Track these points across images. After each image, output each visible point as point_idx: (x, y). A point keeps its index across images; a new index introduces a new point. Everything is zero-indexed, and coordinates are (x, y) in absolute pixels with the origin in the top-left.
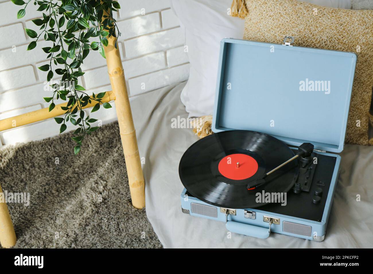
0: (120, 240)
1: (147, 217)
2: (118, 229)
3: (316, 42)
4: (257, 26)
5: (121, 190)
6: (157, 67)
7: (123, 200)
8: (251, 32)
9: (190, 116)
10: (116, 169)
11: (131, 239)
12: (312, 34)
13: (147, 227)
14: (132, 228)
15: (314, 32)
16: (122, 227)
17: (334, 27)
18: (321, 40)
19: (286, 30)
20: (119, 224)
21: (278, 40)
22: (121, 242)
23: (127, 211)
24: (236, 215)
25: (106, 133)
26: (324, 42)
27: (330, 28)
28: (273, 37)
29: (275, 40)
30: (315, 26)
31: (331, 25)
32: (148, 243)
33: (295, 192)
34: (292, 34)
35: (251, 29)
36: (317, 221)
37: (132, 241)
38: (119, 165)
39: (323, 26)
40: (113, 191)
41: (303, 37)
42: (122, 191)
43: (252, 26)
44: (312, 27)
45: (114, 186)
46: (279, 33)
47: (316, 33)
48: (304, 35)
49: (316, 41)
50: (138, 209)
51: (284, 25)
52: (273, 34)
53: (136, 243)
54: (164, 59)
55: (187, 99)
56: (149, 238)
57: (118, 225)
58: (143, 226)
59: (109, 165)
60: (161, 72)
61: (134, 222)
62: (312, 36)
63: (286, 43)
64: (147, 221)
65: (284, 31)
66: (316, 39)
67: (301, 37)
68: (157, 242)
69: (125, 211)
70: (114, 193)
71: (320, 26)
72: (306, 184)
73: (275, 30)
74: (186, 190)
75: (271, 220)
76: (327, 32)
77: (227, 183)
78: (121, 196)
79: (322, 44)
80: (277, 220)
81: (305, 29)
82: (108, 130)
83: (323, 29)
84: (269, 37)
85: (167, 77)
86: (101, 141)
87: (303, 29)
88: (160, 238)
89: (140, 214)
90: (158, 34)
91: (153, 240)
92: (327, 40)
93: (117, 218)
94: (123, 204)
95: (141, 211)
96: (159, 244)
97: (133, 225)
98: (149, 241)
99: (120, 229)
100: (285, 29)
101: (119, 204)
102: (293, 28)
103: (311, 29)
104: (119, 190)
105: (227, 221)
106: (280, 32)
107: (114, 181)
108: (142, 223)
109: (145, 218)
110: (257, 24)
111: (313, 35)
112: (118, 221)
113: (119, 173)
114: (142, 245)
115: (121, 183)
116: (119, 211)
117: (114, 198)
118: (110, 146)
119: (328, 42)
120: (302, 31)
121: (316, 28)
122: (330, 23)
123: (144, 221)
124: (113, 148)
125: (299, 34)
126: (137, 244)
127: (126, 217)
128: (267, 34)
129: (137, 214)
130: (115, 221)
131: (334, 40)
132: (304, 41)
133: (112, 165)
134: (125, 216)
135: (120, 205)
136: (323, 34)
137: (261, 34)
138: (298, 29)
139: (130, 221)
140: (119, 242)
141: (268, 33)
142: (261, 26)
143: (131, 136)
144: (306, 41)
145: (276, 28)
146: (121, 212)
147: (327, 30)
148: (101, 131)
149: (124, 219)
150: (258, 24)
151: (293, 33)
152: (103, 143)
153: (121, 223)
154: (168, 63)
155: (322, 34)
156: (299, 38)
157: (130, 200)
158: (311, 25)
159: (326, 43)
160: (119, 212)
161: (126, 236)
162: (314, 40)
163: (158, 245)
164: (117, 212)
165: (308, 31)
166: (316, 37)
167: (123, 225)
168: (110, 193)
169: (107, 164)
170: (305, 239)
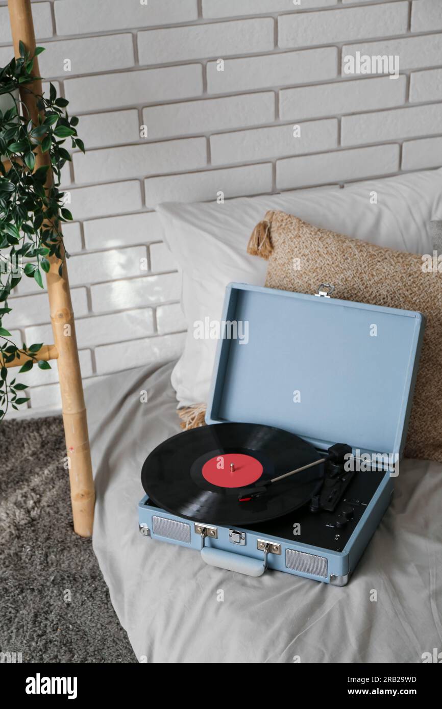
0: (44, 577)
1: (92, 549)
2: (45, 562)
3: (369, 298)
4: (284, 269)
5: (61, 509)
6: (141, 332)
7: (61, 523)
8: (274, 278)
9: (179, 406)
10: (60, 479)
11: (61, 576)
12: (365, 285)
13: (91, 562)
14: (67, 562)
15: (368, 283)
16: (51, 560)
17: (398, 277)
18: (378, 294)
19: (325, 276)
20: (48, 555)
21: (313, 290)
22: (46, 579)
23: (64, 538)
24: (217, 538)
25: (54, 429)
26: (382, 298)
27: (392, 278)
28: (305, 285)
29: (308, 290)
30: (369, 273)
31: (395, 274)
32: (87, 584)
33: (312, 510)
34: (335, 283)
35: (275, 273)
36: (336, 550)
37: (63, 579)
38: (64, 474)
39: (383, 274)
40: (48, 509)
41: (350, 288)
42: (62, 511)
43: (277, 269)
44: (365, 275)
45: (51, 503)
46: (314, 281)
47: (371, 284)
48: (351, 285)
49: (370, 296)
50: (81, 537)
51: (323, 269)
52: (306, 281)
53: (69, 581)
54: (151, 319)
55: (180, 382)
56: (89, 577)
57: (46, 556)
58: (85, 561)
59: (49, 473)
60: (147, 340)
61: (71, 555)
62: (364, 288)
63: (321, 293)
64: (92, 554)
65: (323, 278)
66: (371, 292)
67: (347, 287)
68: (102, 584)
69: (60, 538)
70: (49, 513)
71: (378, 274)
72: (330, 500)
73: (309, 275)
74: (147, 498)
75: (267, 546)
76: (388, 284)
77: (213, 492)
78: (60, 517)
79: (380, 300)
80: (277, 548)
81: (354, 276)
82: (57, 424)
83: (381, 279)
84: (299, 285)
85: (156, 350)
86: (44, 439)
87: (351, 277)
88: (107, 579)
89: (84, 544)
90: (144, 279)
91: (96, 581)
92: (387, 296)
93: (47, 547)
94: (60, 528)
95: (86, 540)
96: (104, 587)
97: (69, 558)
98: (90, 581)
99: (47, 563)
100: (324, 274)
101: (53, 528)
102: (336, 274)
103: (363, 277)
104: (58, 508)
105: (204, 546)
106: (316, 278)
107: (52, 496)
108: (84, 557)
109: (90, 550)
110: (284, 265)
111: (366, 287)
112: (47, 550)
113: (62, 486)
114: (78, 586)
115: (63, 499)
116: (52, 537)
117: (47, 519)
118: (57, 447)
119: (389, 299)
120: (349, 279)
121: (371, 277)
122: (393, 271)
123: (87, 553)
124: (61, 451)
125: (345, 283)
126: (70, 583)
127: (61, 546)
128: (297, 281)
129: (78, 542)
130: (42, 550)
131: (398, 298)
132: (352, 294)
133: (54, 472)
134: (59, 545)
135: (54, 530)
136: (382, 287)
137: (288, 280)
138: (343, 277)
139: (66, 553)
140: (43, 578)
141: (299, 280)
142: (289, 269)
143: (77, 417)
144: (356, 294)
145: (310, 272)
146: (54, 539)
147: (388, 281)
148: (46, 424)
149: (57, 549)
150: (286, 265)
151: (337, 281)
152: (46, 442)
153: (52, 554)
154: (158, 327)
155: (380, 286)
156: (345, 289)
157: (72, 524)
158: (364, 271)
159: (385, 300)
160: (51, 539)
161: (56, 571)
162: (367, 294)
163: (102, 589)
164: (48, 539)
165: (359, 281)
166: (371, 290)
167: (54, 557)
168: (43, 512)
169: (46, 472)
170: (320, 582)
